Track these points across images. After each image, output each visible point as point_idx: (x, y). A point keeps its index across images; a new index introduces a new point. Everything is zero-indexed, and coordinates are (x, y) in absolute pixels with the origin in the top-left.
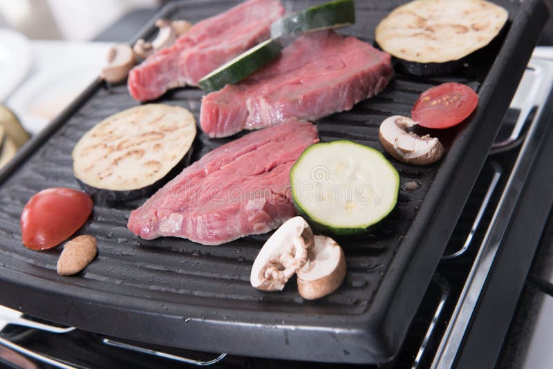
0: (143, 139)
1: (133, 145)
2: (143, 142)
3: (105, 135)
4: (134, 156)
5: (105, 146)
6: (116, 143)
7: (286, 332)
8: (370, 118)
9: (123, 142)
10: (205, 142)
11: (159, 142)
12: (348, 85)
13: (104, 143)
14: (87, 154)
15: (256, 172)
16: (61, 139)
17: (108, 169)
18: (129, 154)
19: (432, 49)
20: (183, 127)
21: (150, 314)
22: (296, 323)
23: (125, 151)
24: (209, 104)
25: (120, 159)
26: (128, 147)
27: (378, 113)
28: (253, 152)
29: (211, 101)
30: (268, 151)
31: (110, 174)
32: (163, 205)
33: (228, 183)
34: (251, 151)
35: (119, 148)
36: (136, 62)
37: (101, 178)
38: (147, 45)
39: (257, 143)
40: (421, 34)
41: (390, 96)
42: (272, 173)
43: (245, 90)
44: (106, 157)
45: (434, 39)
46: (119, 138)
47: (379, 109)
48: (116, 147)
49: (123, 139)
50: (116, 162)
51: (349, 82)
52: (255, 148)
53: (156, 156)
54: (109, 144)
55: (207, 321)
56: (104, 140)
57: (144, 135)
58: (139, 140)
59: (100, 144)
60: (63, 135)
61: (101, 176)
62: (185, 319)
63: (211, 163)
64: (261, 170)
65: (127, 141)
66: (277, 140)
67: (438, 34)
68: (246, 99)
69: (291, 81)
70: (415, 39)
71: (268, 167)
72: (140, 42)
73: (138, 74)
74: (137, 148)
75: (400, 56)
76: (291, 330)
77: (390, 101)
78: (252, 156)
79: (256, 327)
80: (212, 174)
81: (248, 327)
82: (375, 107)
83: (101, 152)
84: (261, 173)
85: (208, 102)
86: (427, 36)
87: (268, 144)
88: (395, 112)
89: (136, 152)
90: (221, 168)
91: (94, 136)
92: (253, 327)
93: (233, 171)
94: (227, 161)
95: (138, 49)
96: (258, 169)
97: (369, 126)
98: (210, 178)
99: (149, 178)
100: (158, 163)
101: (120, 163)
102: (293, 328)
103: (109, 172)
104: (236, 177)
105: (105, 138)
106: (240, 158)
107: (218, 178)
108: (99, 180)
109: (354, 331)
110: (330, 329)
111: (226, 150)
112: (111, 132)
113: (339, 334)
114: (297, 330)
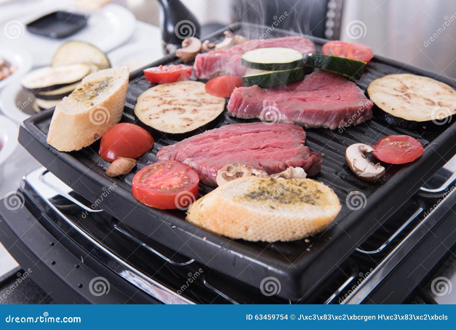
0: (187, 103)
1: (179, 105)
2: (186, 105)
3: (164, 92)
4: (177, 112)
5: (161, 99)
6: (169, 99)
7: (236, 257)
8: (345, 139)
9: (174, 100)
10: (227, 117)
11: (197, 108)
12: (337, 114)
13: (161, 96)
14: (147, 101)
15: (252, 147)
16: (135, 85)
17: (157, 114)
18: (174, 109)
19: (404, 108)
20: (216, 103)
21: (151, 215)
22: (244, 254)
23: (173, 106)
24: (238, 94)
25: (167, 110)
26: (175, 105)
27: (352, 138)
28: (256, 134)
29: (239, 92)
30: (266, 137)
31: (157, 118)
32: (184, 149)
33: (232, 149)
34: (254, 133)
35: (170, 103)
36: (201, 51)
37: (150, 118)
38: (211, 45)
39: (261, 129)
40: (401, 96)
41: (364, 129)
42: (264, 150)
43: (265, 93)
44: (159, 106)
45: (409, 103)
46: (171, 97)
47: (353, 135)
48: (168, 102)
49: (174, 98)
50: (164, 111)
51: (339, 111)
52: (258, 132)
53: (192, 116)
54: (164, 98)
55: (186, 232)
56: (162, 95)
57: (189, 100)
58: (183, 103)
59: (158, 97)
60: (136, 83)
61: (151, 117)
62: (172, 226)
63: (225, 132)
64: (257, 147)
65: (176, 100)
66: (275, 132)
67: (413, 100)
68: (264, 99)
69: (299, 97)
70: (395, 98)
71: (262, 146)
72: (207, 42)
73: (203, 59)
74: (181, 107)
75: (380, 106)
76: (239, 257)
77: (364, 133)
78: (254, 136)
79: (217, 247)
80: (223, 139)
81: (211, 245)
82: (351, 133)
83: (157, 102)
84: (255, 149)
85: (237, 92)
86: (404, 99)
87: (268, 132)
88: (362, 141)
89: (180, 109)
90: (230, 137)
91: (156, 90)
92: (215, 247)
93: (238, 142)
94: (237, 134)
95: (205, 46)
96: (255, 145)
97: (342, 144)
98: (221, 141)
99: (183, 128)
100: (191, 120)
101: (166, 112)
102: (241, 256)
103: (157, 116)
104: (239, 147)
105: (163, 93)
106: (245, 135)
107: (226, 143)
108: (148, 119)
109: (280, 272)
110: (265, 265)
111: (239, 127)
112: (168, 91)
113: (270, 271)
114: (243, 258)
